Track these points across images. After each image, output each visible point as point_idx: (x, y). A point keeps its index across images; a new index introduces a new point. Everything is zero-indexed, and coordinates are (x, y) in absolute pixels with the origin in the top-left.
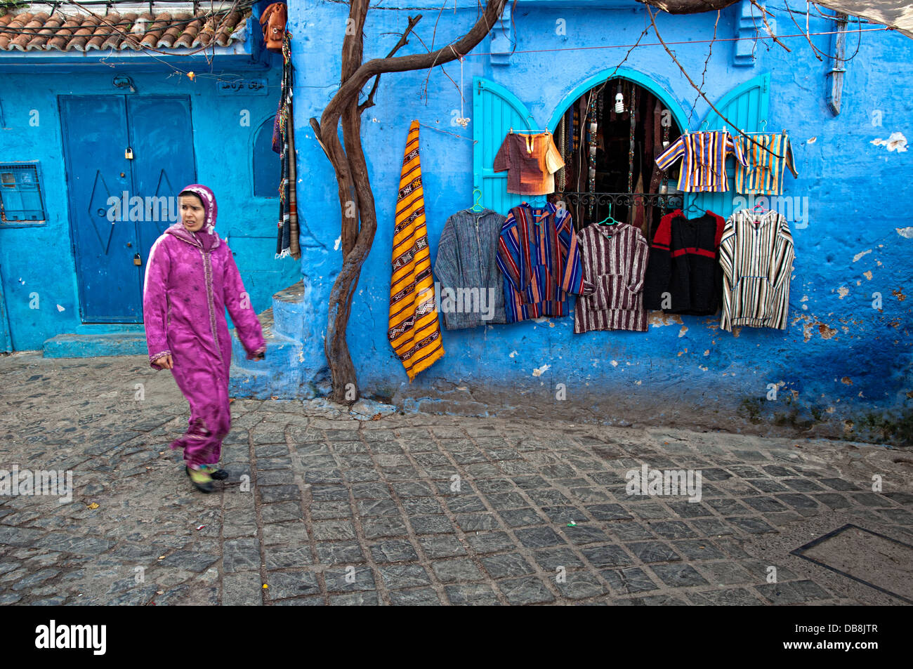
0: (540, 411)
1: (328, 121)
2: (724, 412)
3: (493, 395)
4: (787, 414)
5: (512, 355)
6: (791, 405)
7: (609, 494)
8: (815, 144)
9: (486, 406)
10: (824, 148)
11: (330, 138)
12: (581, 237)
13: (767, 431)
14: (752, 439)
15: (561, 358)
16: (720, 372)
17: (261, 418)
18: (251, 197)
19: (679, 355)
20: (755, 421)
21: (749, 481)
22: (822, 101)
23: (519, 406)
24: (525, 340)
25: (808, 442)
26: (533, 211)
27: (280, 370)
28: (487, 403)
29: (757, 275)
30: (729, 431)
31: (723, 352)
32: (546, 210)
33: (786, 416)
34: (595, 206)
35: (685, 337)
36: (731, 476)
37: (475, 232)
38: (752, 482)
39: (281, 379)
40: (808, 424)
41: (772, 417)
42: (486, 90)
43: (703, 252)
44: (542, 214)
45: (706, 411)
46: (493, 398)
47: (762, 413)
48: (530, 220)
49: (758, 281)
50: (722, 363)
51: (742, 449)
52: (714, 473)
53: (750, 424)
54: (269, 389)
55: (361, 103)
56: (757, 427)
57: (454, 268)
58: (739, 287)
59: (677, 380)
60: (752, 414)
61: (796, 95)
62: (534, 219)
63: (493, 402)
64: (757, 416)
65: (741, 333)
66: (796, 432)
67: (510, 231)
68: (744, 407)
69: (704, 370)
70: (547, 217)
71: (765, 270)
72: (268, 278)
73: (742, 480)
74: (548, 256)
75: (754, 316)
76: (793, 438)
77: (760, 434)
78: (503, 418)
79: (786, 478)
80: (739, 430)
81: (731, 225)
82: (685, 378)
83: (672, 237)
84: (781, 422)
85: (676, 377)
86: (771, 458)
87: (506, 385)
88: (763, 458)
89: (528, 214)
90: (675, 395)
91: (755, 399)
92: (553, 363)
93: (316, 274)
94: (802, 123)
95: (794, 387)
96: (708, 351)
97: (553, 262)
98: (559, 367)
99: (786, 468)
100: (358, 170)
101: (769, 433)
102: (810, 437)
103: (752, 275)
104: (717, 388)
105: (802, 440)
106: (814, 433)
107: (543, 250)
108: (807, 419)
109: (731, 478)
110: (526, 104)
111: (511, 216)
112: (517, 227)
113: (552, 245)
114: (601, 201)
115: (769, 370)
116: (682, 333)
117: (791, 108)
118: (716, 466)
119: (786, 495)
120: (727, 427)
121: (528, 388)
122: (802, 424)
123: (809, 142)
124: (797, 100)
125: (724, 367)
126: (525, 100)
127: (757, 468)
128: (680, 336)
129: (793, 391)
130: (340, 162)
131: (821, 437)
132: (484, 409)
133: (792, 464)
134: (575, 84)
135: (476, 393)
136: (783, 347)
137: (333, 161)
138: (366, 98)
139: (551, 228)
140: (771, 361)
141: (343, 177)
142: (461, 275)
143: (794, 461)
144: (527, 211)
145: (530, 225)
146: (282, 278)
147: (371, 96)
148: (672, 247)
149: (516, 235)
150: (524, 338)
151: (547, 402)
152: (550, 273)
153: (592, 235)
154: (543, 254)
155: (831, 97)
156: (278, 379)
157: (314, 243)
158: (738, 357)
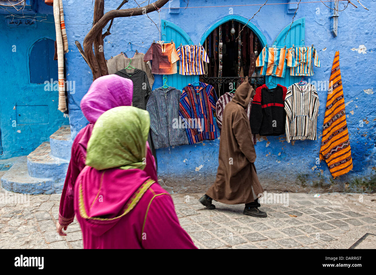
0: (199, 188)
1: (88, 42)
2: (289, 182)
3: (176, 182)
4: (319, 181)
5: (184, 161)
6: (320, 177)
7: (250, 228)
8: (326, 51)
9: (172, 188)
10: (330, 53)
11: (89, 52)
12: (222, 99)
13: (310, 190)
14: (304, 195)
15: (209, 161)
16: (286, 163)
17: (53, 205)
18: (29, 83)
19: (267, 156)
20: (304, 186)
21: (312, 216)
22: (328, 31)
23: (189, 187)
24: (191, 153)
25: (330, 195)
26: (194, 87)
27: (59, 177)
28: (172, 187)
29: (303, 115)
30: (292, 192)
31: (287, 153)
32: (201, 86)
33: (318, 182)
34: (222, 84)
35: (269, 147)
36: (302, 214)
37: (165, 99)
38: (313, 216)
39: (60, 182)
40: (329, 186)
41: (312, 184)
42: (168, 26)
43: (277, 105)
44: (199, 88)
45: (280, 183)
46: (175, 184)
47: (307, 182)
48: (194, 93)
49: (304, 118)
50: (287, 158)
51: (301, 200)
52: (294, 213)
53: (302, 187)
54: (53, 188)
55: (103, 33)
56: (305, 189)
57: (155, 117)
58: (295, 121)
59: (266, 168)
60: (303, 183)
61: (317, 28)
62: (196, 92)
63: (176, 186)
64: (305, 183)
65: (295, 143)
66: (323, 190)
67: (184, 99)
68: (298, 179)
69: (279, 162)
70: (202, 90)
71: (307, 112)
72: (40, 127)
73: (308, 215)
74: (205, 108)
75: (303, 135)
76: (322, 193)
77: (306, 192)
78: (181, 193)
79: (327, 213)
80: (297, 191)
81: (290, 91)
82: (270, 167)
83: (262, 98)
84: (316, 186)
85: (265, 167)
86: (316, 204)
87: (182, 176)
88: (313, 204)
89: (192, 90)
90: (266, 176)
91: (303, 175)
92: (205, 164)
93: (79, 124)
94: (320, 41)
95: (321, 168)
96: (280, 153)
97: (207, 112)
98: (208, 166)
99: (325, 208)
100: (103, 69)
101: (311, 191)
102: (330, 192)
103: (301, 115)
104: (285, 171)
105: (327, 194)
106: (332, 190)
107: (202, 106)
108: (329, 183)
109: (303, 215)
110: (188, 33)
111: (184, 92)
112: (187, 96)
113: (206, 104)
114: (225, 82)
115: (309, 160)
116: (267, 145)
117: (314, 34)
118: (293, 210)
119: (332, 221)
120: (291, 190)
121: (193, 177)
122: (326, 186)
123: (323, 50)
124: (317, 30)
125: (288, 160)
126: (187, 32)
127: (312, 209)
128: (267, 146)
129: (321, 170)
130: (94, 64)
131: (335, 191)
132: (171, 190)
133: (326, 206)
134: (211, 23)
135: (166, 182)
136: (315, 149)
137: (90, 64)
138: (106, 31)
139: (205, 95)
140: (310, 156)
141: (96, 72)
142: (159, 121)
143: (327, 204)
144: (192, 88)
145: (194, 95)
146: (49, 127)
147: (108, 30)
148: (262, 103)
149: (187, 100)
150: (190, 152)
151: (203, 183)
152: (206, 117)
153: (227, 98)
154: (202, 109)
155: (333, 28)
156: (58, 182)
157: (77, 108)
158: (294, 155)
